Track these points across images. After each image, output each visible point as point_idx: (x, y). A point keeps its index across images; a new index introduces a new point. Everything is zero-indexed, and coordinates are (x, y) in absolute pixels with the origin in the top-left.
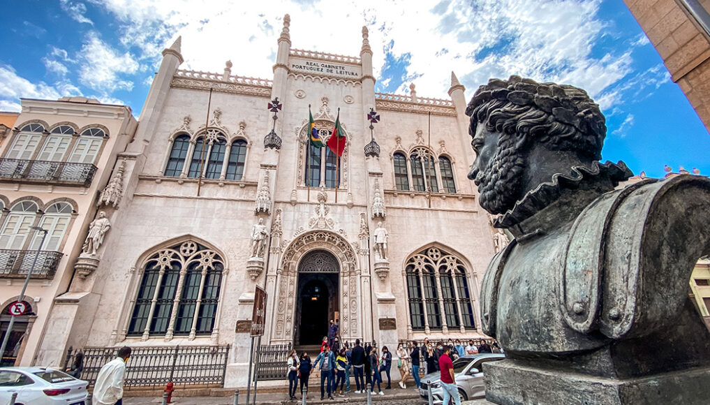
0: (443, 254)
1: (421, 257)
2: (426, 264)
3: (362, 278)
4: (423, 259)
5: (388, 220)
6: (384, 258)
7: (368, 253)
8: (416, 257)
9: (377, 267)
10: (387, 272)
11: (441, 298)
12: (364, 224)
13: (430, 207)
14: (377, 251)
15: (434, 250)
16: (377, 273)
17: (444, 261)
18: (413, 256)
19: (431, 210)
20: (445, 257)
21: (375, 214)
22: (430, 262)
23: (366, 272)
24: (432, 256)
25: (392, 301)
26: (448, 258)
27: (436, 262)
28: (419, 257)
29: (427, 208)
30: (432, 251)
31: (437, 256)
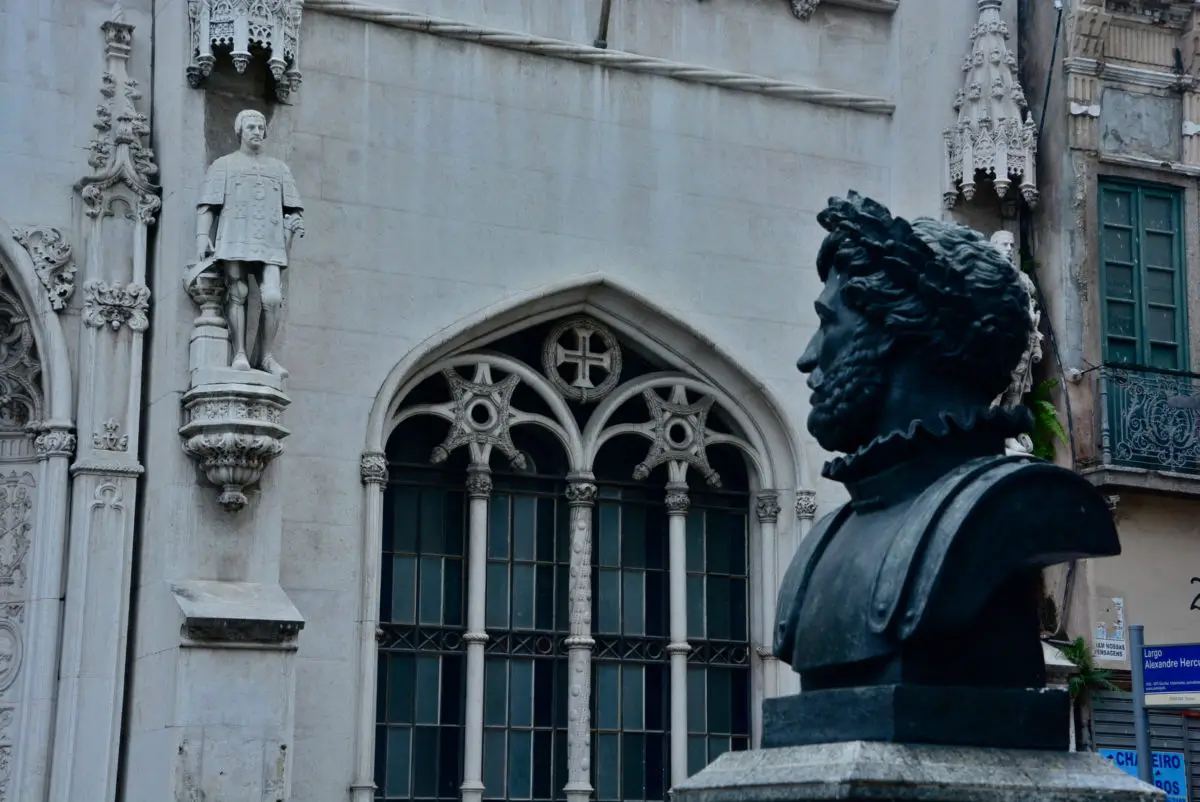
0: (638, 363)
1: (498, 375)
2: (522, 417)
3: (83, 483)
4: (511, 385)
5: (307, 101)
6: (257, 364)
7: (139, 321)
8: (468, 372)
9: (201, 419)
10: (266, 457)
11: (581, 632)
12: (122, 106)
13: (602, 41)
14: (209, 315)
15: (584, 335)
16: (197, 457)
17: (635, 410)
18: (447, 365)
19: (610, 66)
20: (644, 385)
21: (222, 51)
22: (546, 410)
23: (113, 445)
24: (568, 372)
25: (275, 635)
26: (665, 393)
27: (583, 412)
28: (483, 373)
29: (584, 44)
30: (569, 342)
31: (598, 375)
